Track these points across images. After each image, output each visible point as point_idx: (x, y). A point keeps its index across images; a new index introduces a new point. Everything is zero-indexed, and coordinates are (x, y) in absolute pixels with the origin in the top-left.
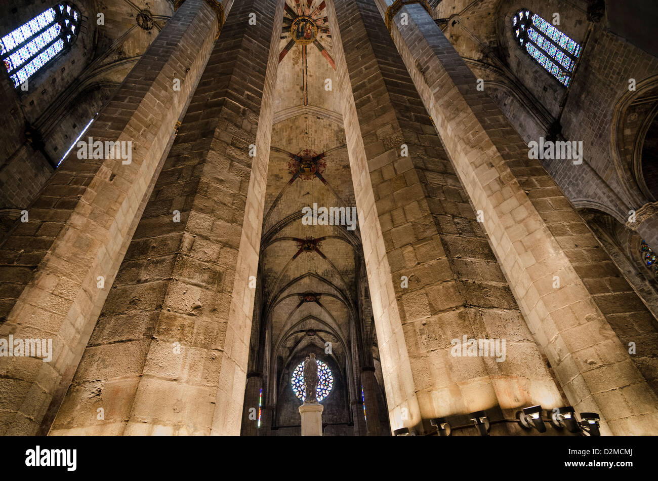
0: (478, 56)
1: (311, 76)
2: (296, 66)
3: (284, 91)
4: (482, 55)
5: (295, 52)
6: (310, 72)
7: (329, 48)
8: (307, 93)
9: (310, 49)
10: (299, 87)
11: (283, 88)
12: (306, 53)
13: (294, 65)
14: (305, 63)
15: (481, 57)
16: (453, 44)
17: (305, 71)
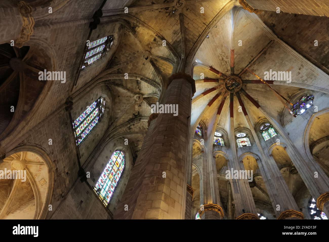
0: (139, 29)
1: (252, 56)
2: (255, 69)
3: (276, 64)
4: (136, 29)
5: (248, 76)
6: (250, 59)
7: (228, 63)
8: (265, 48)
9: (239, 70)
10: (265, 56)
11: (275, 66)
12: (243, 70)
13: (255, 71)
14: (249, 65)
15: (137, 28)
16: (152, 43)
17: (252, 62)
